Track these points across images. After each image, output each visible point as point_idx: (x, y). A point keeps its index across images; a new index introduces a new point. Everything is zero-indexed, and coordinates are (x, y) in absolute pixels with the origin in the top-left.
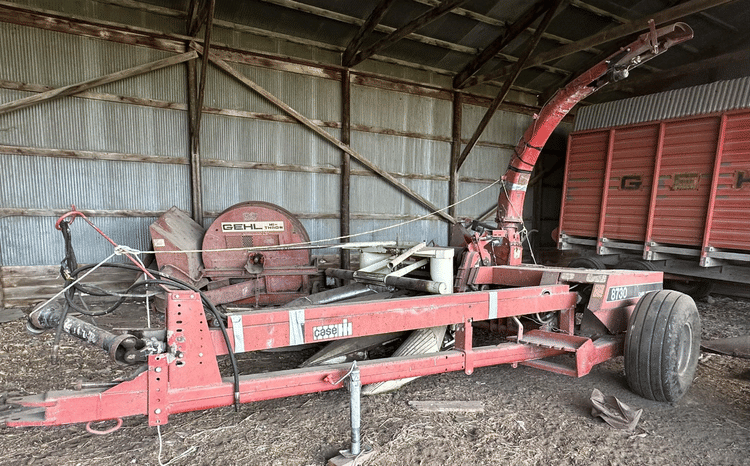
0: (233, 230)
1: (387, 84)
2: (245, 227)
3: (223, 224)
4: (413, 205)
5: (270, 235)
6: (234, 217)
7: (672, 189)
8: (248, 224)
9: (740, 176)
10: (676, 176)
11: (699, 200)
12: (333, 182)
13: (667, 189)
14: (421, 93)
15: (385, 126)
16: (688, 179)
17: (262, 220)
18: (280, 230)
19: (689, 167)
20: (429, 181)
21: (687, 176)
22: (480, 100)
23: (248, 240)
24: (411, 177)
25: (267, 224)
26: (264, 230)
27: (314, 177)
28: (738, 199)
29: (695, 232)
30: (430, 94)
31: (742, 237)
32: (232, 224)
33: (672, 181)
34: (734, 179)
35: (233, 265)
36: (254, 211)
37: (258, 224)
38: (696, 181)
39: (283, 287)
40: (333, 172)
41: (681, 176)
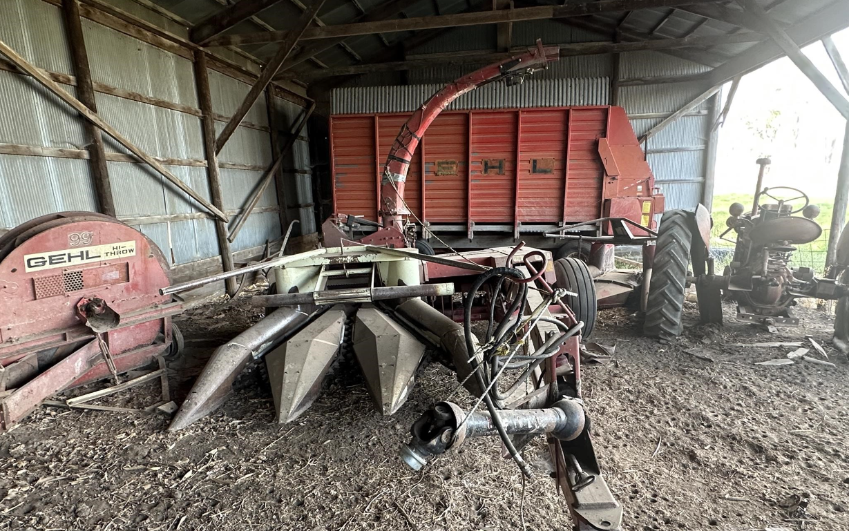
0: (47, 266)
1: (122, 25)
2: (70, 258)
3: (27, 257)
4: (177, 200)
5: (112, 265)
6: (51, 244)
7: (436, 175)
8: (75, 252)
9: (486, 164)
10: (439, 163)
11: (459, 184)
12: (79, 172)
13: (432, 174)
14: (160, 45)
15: (129, 89)
16: (449, 165)
17: (100, 243)
18: (129, 254)
19: (447, 156)
20: (187, 167)
21: (447, 163)
22: (218, 64)
23: (74, 280)
24: (170, 162)
25: (108, 248)
26: (103, 258)
27: (50, 164)
28: (487, 182)
29: (459, 211)
30: (170, 48)
31: (494, 212)
32: (46, 255)
33: (436, 168)
34: (482, 167)
35: (46, 326)
36: (87, 228)
37: (93, 251)
38: (455, 168)
39: (132, 343)
40: (78, 156)
41: (443, 163)
